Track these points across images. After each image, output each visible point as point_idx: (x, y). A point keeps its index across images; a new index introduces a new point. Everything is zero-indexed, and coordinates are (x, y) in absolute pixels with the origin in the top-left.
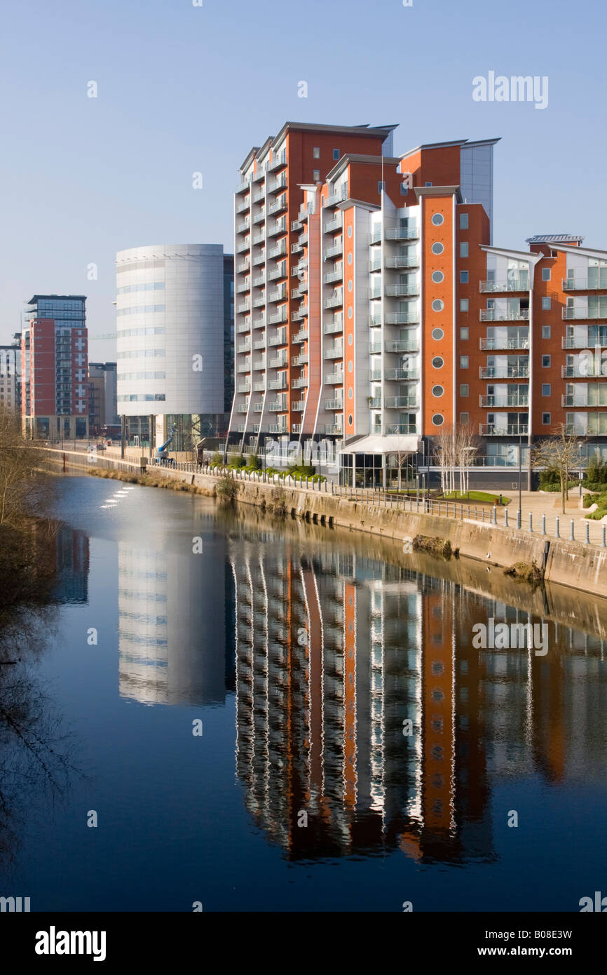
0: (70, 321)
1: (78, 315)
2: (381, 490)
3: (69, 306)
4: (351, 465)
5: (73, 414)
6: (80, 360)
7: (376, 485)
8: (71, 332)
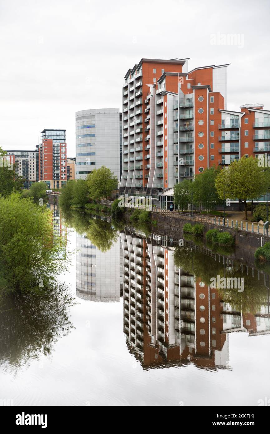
0: (59, 140)
1: (63, 138)
2: (178, 211)
3: (59, 134)
4: (165, 200)
5: (60, 179)
6: (63, 157)
7: (176, 209)
8: (59, 145)
